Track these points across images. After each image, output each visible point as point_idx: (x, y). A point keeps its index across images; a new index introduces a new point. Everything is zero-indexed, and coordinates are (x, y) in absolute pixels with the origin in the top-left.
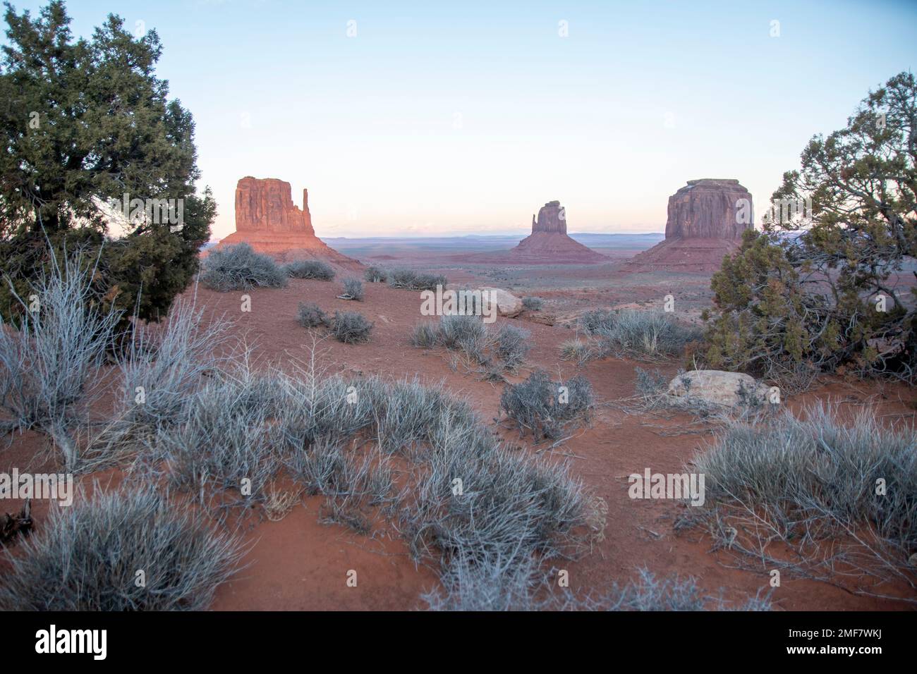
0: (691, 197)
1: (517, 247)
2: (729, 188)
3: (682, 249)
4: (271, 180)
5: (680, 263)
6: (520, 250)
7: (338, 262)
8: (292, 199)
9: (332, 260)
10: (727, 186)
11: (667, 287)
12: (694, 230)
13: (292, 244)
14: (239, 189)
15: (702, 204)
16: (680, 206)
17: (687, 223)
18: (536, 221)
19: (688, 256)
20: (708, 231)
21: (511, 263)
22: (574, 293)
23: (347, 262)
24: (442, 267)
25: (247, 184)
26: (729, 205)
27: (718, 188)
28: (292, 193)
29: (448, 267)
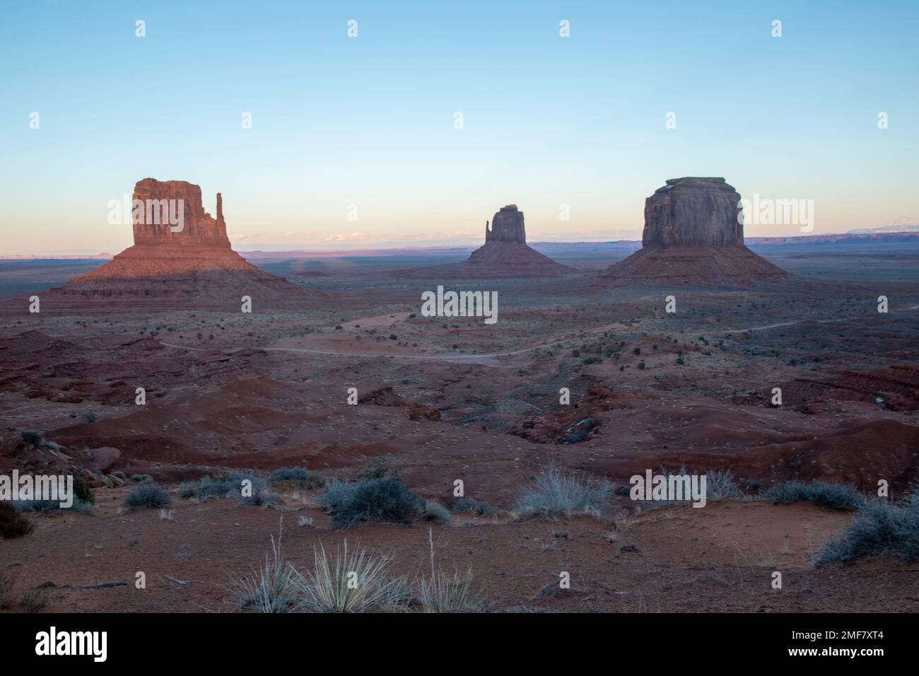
0: (672, 198)
1: (469, 259)
2: (714, 188)
3: (663, 258)
4: (176, 183)
5: (662, 274)
6: (472, 262)
7: (261, 281)
8: (203, 206)
9: (254, 278)
10: (713, 185)
11: (651, 303)
12: (677, 236)
13: (204, 259)
14: (138, 193)
15: (684, 206)
16: (658, 210)
17: (668, 229)
18: (490, 229)
19: (671, 266)
20: (692, 237)
21: (463, 278)
22: (546, 313)
23: (271, 280)
24: (382, 284)
25: (146, 187)
26: (715, 207)
27: (702, 187)
28: (202, 198)
29: (388, 284)
